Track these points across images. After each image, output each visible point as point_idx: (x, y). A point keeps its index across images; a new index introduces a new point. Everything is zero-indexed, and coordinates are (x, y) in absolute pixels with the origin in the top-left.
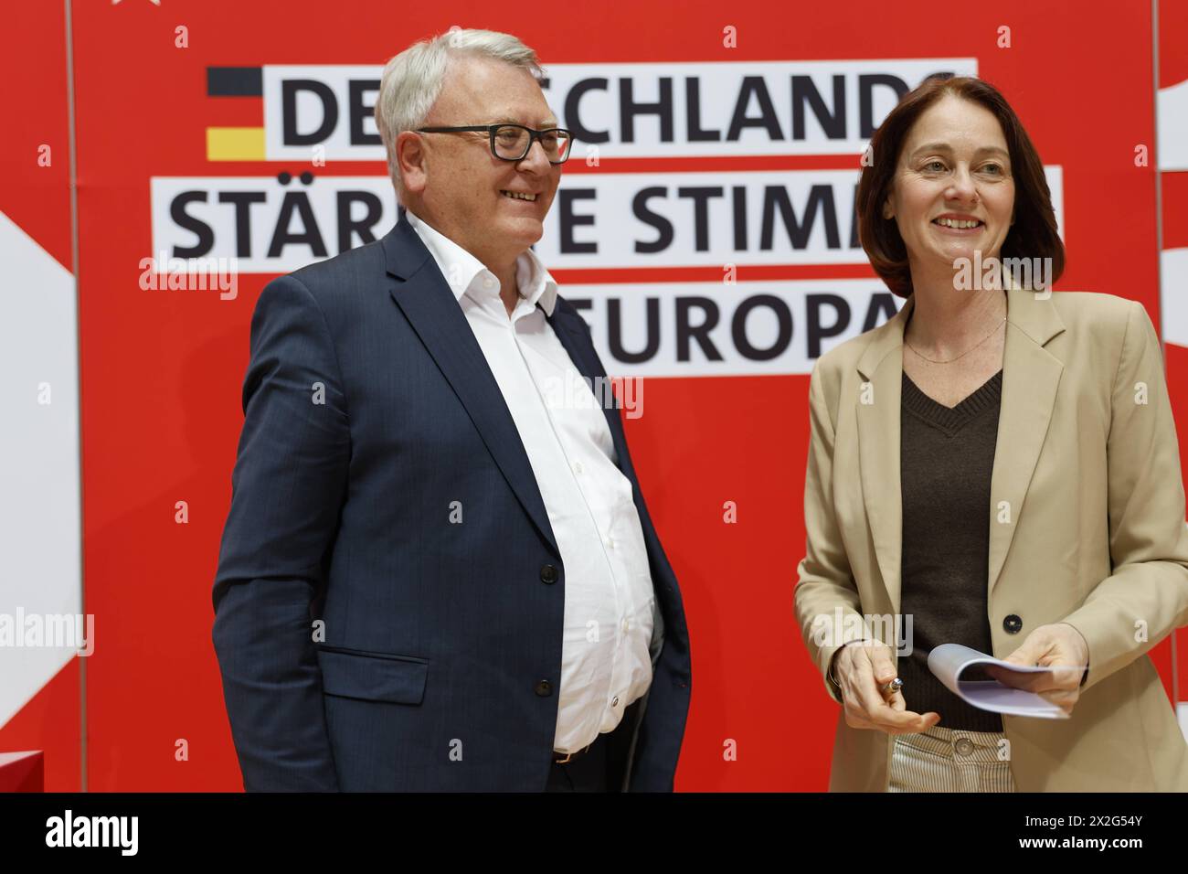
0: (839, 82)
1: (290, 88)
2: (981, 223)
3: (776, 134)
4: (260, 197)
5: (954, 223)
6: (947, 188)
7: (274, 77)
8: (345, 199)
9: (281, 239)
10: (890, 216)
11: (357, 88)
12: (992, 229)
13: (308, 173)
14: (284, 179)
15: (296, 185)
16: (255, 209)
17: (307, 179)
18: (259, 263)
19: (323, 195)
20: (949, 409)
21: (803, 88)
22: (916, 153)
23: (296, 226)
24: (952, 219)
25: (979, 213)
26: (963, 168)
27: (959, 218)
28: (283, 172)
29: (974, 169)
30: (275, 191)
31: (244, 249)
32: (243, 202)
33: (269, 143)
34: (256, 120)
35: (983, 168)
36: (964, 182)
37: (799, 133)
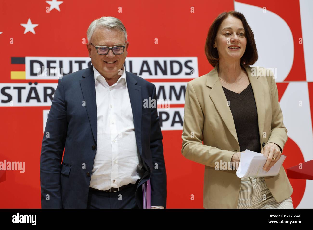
0: (165, 62)
1: (32, 62)
2: (239, 48)
3: (151, 74)
4: (24, 88)
5: (233, 48)
6: (231, 39)
7: (28, 59)
8: (45, 89)
9: (29, 98)
10: (215, 47)
11: (49, 62)
12: (242, 49)
13: (36, 82)
14: (30, 84)
15: (33, 85)
16: (23, 91)
17: (36, 84)
18: (24, 104)
19: (40, 88)
20: (239, 94)
21: (157, 63)
22: (223, 30)
23: (33, 95)
24: (233, 47)
25: (239, 45)
26: (235, 34)
27: (235, 46)
28: (30, 82)
29: (237, 34)
30: (28, 87)
31: (20, 100)
32: (19, 89)
33: (27, 75)
34: (23, 69)
35: (239, 34)
36: (236, 37)
37: (156, 74)
